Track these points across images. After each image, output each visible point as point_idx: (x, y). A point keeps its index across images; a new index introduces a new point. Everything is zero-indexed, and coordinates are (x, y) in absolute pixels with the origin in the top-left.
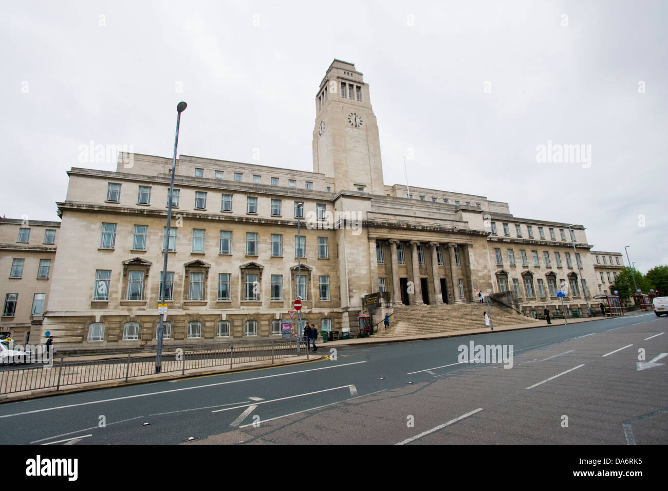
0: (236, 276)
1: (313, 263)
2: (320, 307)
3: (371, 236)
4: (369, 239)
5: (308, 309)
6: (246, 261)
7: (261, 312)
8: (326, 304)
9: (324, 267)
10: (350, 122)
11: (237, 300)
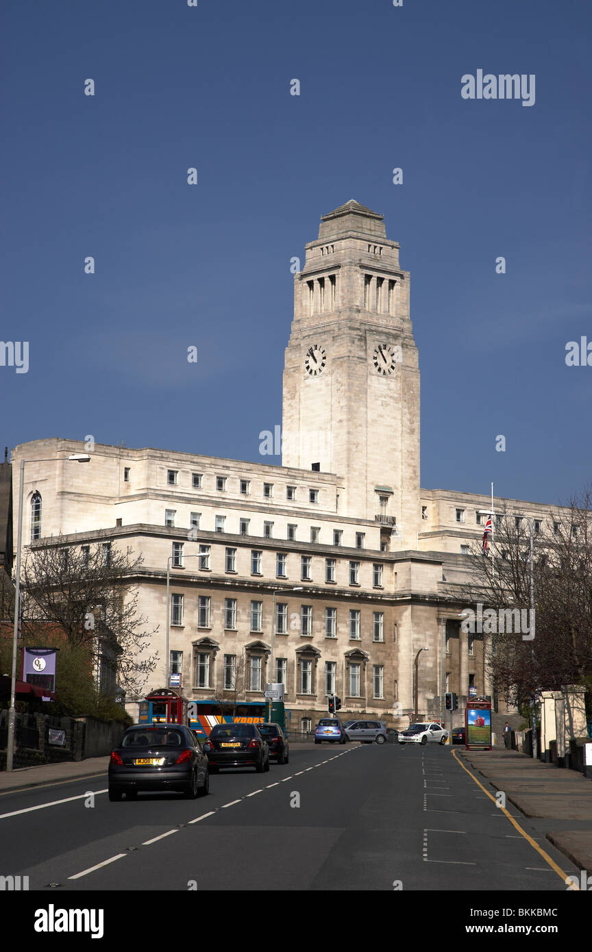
0: (292, 661)
1: (367, 646)
2: (373, 707)
3: (441, 617)
4: (439, 620)
5: (361, 707)
6: (302, 642)
7: (317, 710)
8: (379, 702)
9: (379, 654)
10: (376, 364)
11: (293, 692)
